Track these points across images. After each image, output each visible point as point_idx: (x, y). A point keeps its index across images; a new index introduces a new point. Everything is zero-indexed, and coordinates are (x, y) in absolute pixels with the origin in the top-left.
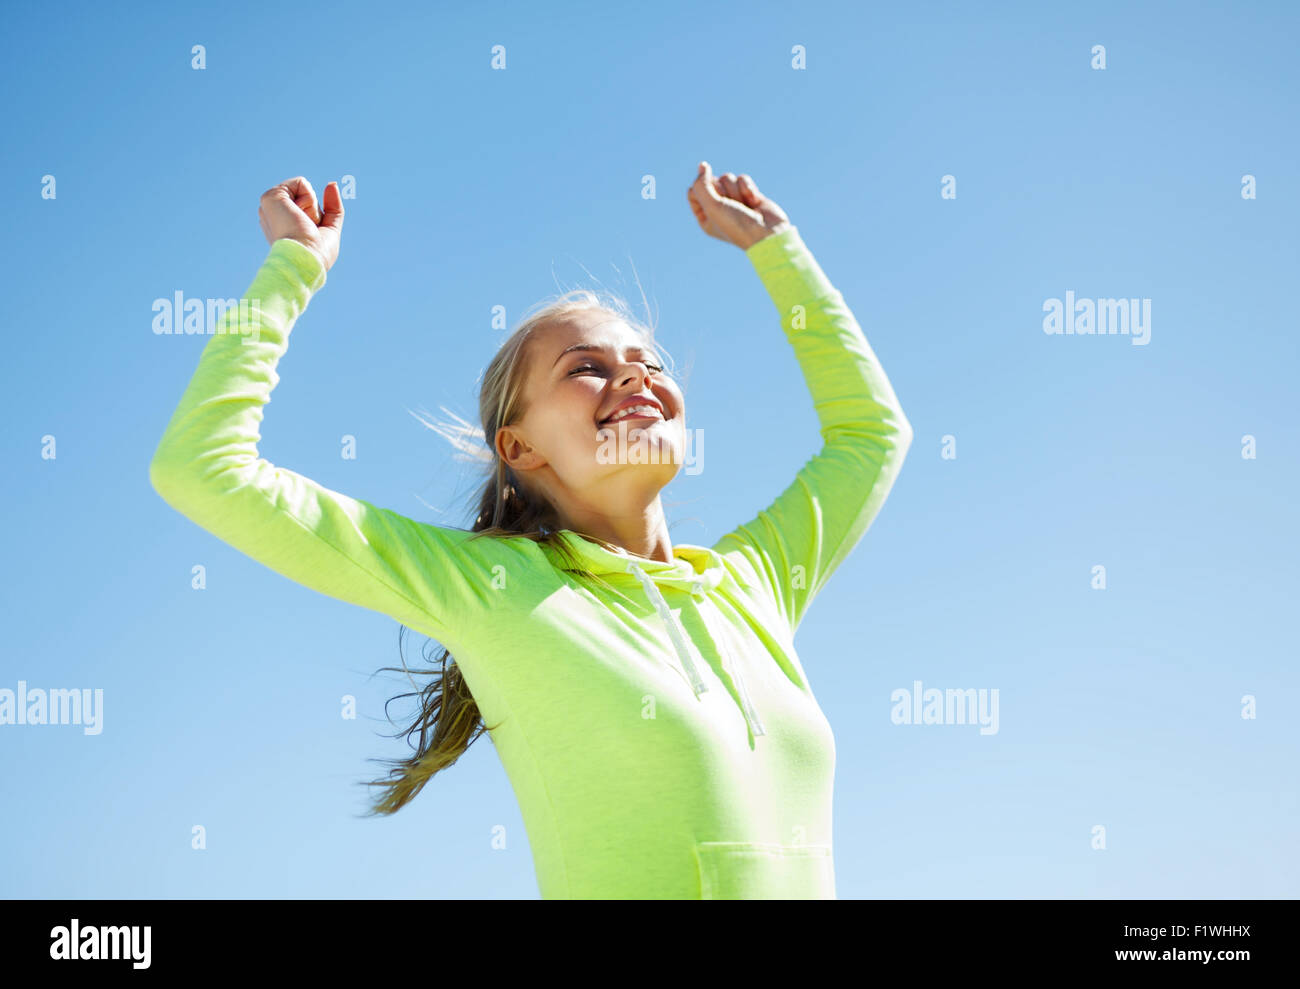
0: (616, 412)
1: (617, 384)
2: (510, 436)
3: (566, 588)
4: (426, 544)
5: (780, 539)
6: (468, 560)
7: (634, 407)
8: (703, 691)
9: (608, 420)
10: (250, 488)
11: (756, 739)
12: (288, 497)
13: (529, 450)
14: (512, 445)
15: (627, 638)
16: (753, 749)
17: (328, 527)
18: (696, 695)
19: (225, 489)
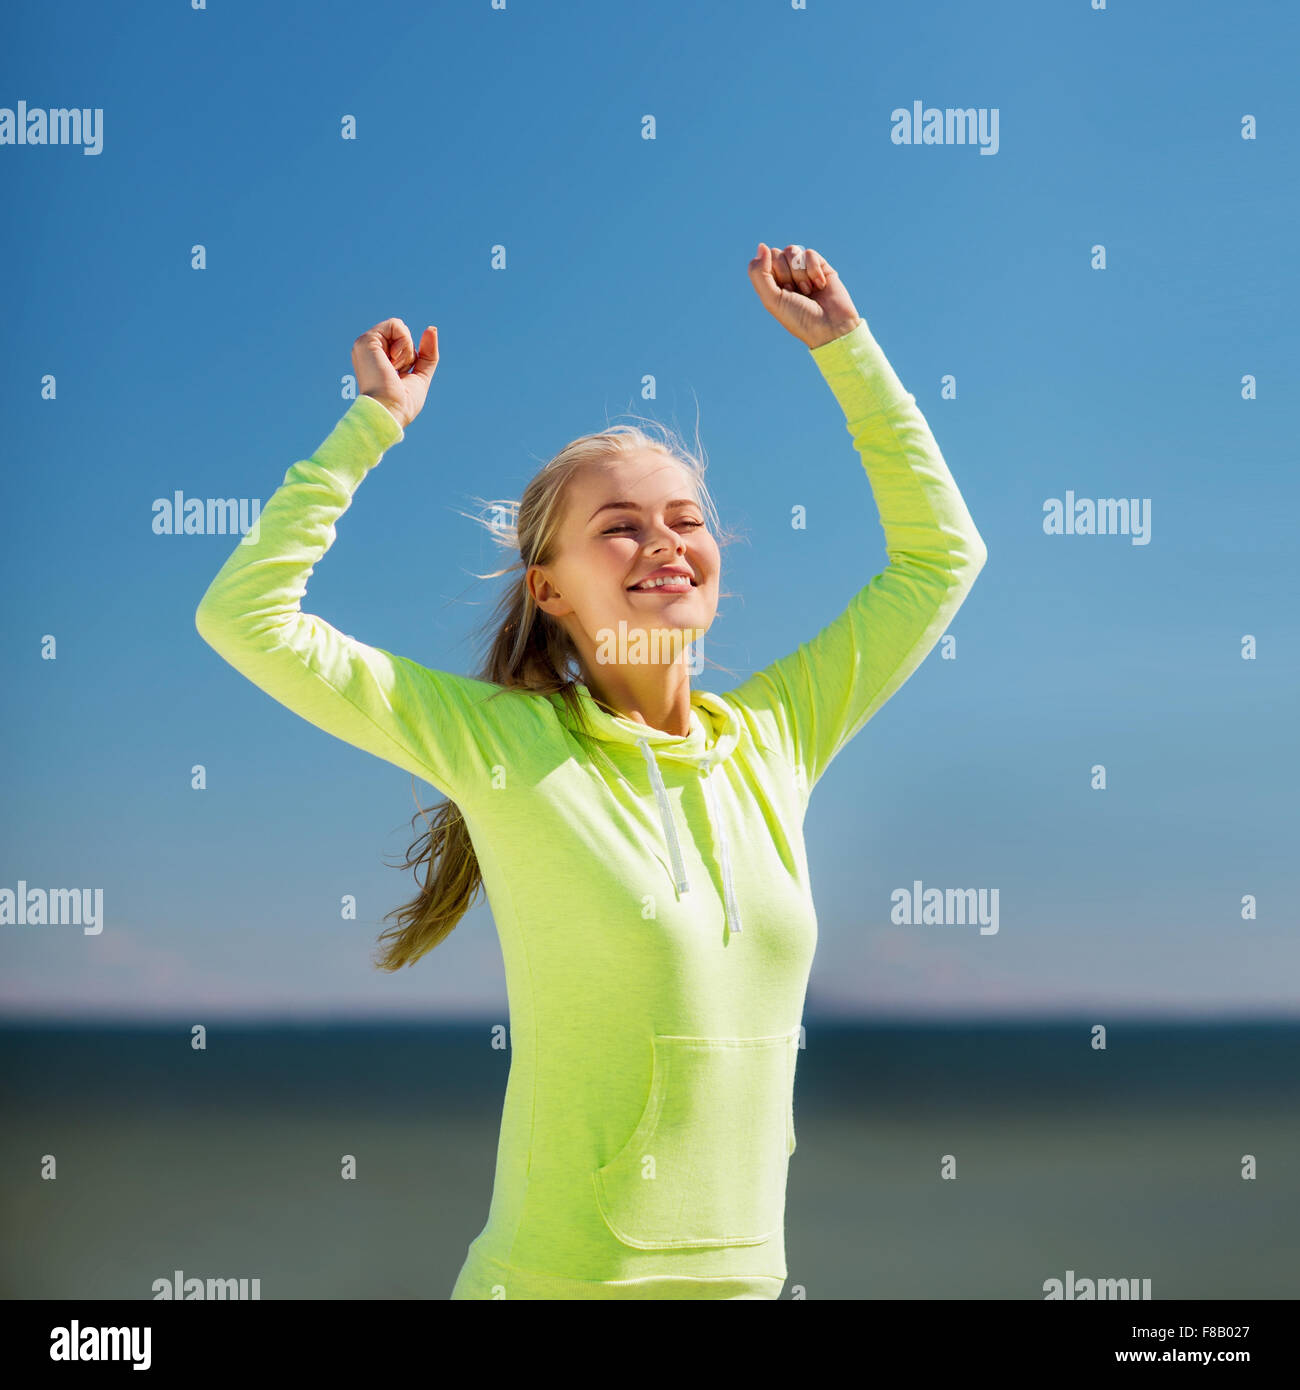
0: (645, 581)
1: (648, 552)
2: (541, 577)
3: (572, 761)
4: (445, 704)
5: (812, 685)
6: (484, 725)
7: (663, 579)
8: (683, 891)
9: (636, 588)
10: (287, 649)
11: (731, 935)
12: (321, 658)
13: (558, 596)
14: (541, 585)
15: (620, 824)
16: (726, 945)
17: (355, 686)
18: (676, 895)
19: (264, 649)
